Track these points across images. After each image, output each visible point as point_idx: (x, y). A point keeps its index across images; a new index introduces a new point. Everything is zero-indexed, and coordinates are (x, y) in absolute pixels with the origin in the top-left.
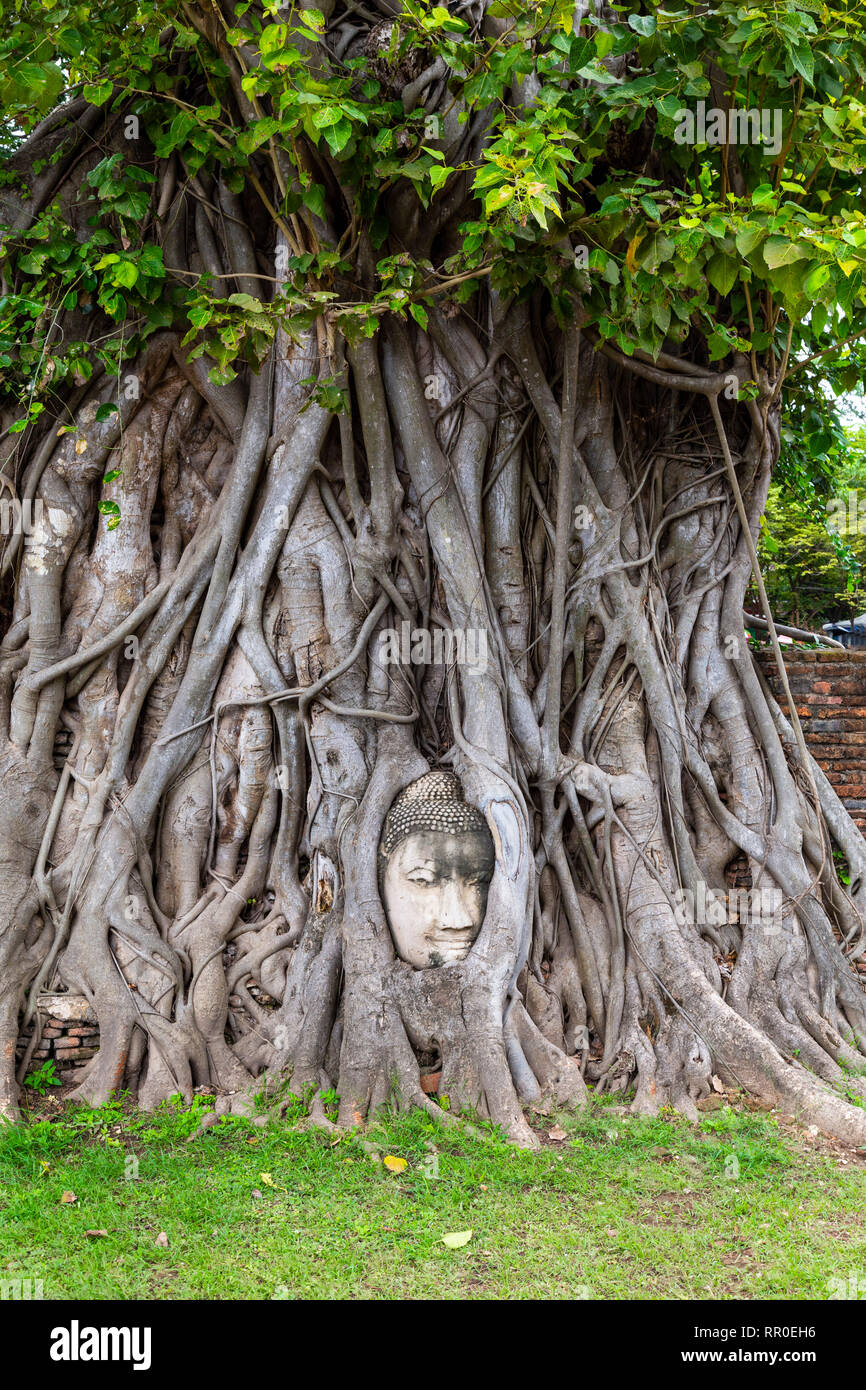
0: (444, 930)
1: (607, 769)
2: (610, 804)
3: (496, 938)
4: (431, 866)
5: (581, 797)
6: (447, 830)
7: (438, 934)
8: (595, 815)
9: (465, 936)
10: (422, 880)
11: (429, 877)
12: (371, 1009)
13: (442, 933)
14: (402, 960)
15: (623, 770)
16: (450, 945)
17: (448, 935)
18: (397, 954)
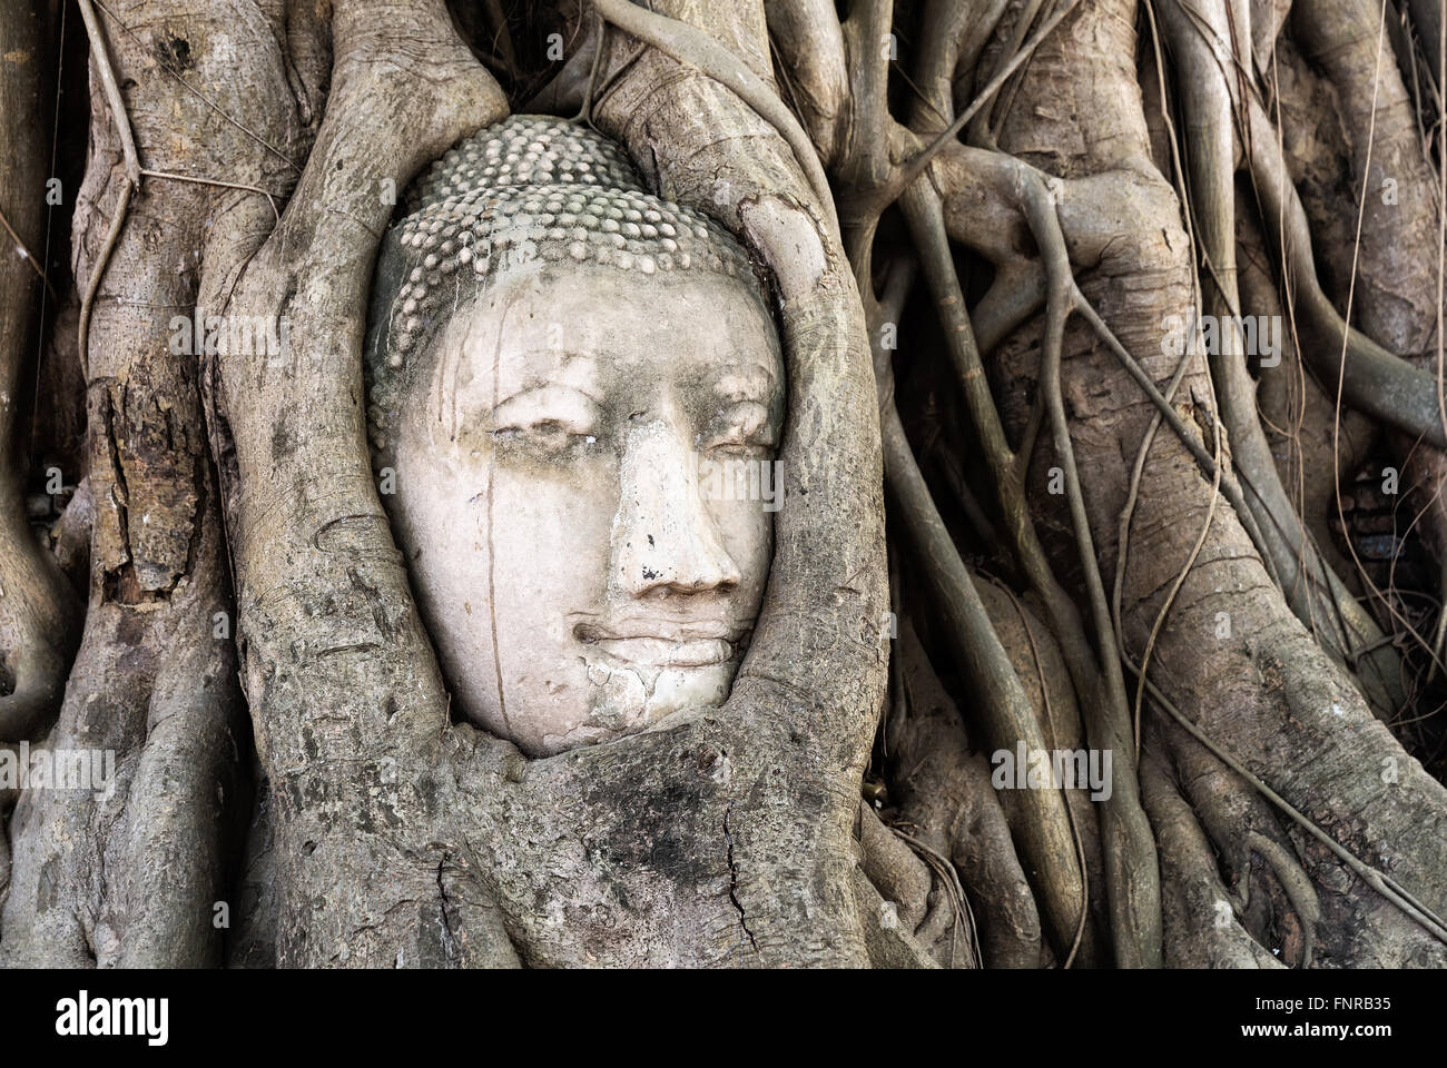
0: (646, 594)
1: (1046, 162)
2: (1063, 259)
3: (830, 619)
4: (583, 375)
5: (964, 251)
6: (626, 260)
7: (621, 615)
8: (1008, 303)
9: (716, 618)
10: (549, 426)
11: (579, 417)
12: (394, 891)
13: (637, 608)
14: (482, 726)
15: (1088, 164)
16: (665, 652)
17: (660, 616)
18: (458, 706)
